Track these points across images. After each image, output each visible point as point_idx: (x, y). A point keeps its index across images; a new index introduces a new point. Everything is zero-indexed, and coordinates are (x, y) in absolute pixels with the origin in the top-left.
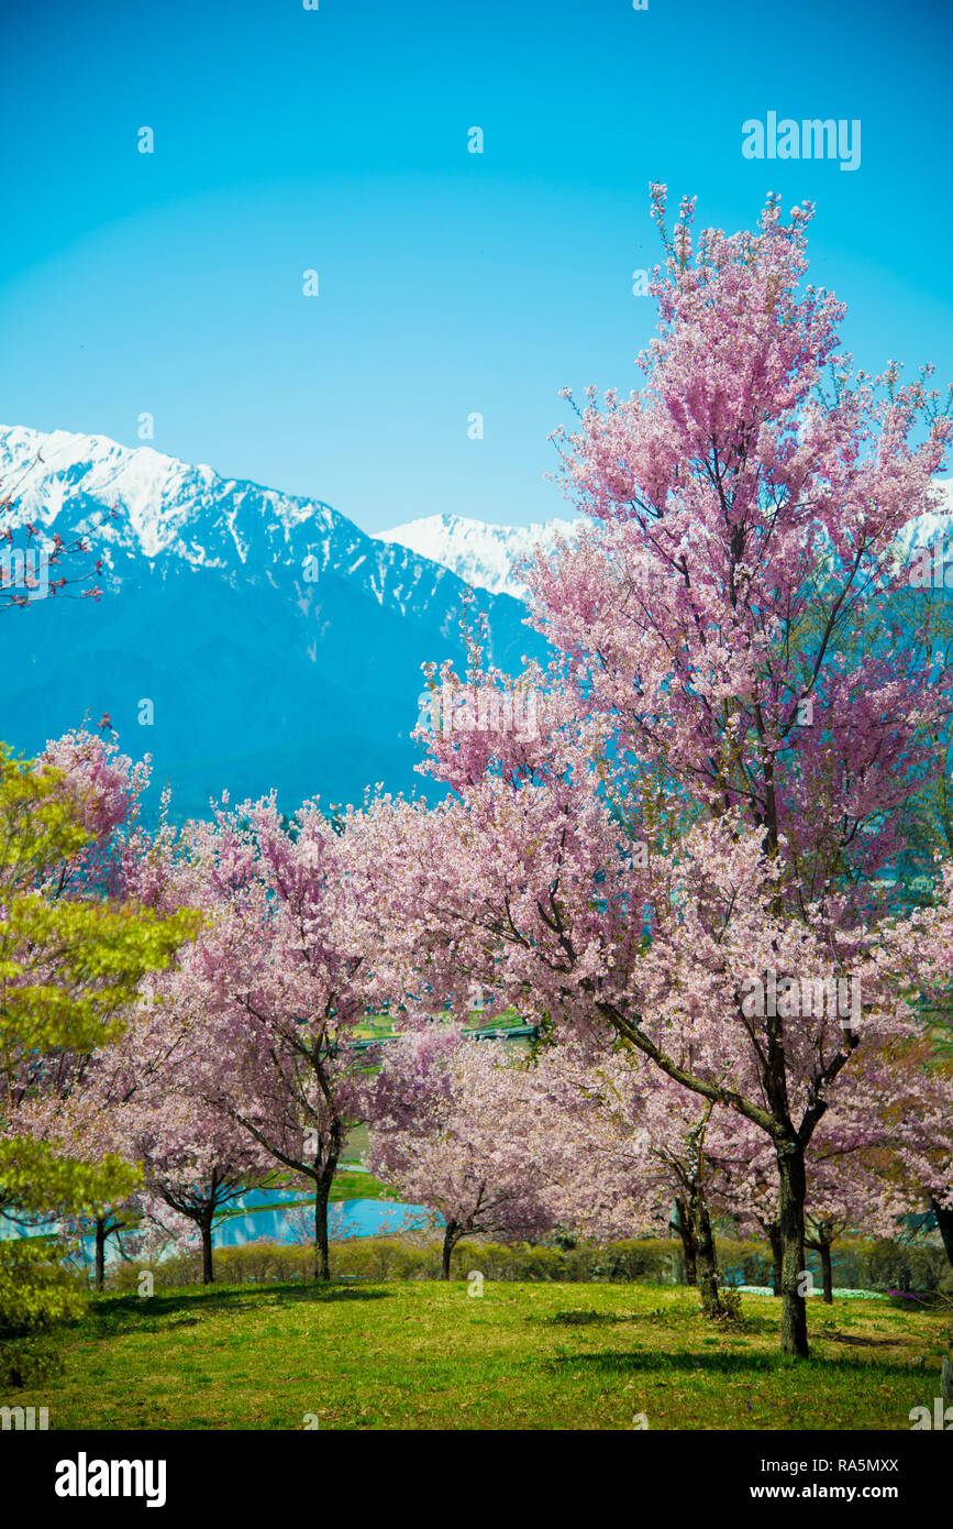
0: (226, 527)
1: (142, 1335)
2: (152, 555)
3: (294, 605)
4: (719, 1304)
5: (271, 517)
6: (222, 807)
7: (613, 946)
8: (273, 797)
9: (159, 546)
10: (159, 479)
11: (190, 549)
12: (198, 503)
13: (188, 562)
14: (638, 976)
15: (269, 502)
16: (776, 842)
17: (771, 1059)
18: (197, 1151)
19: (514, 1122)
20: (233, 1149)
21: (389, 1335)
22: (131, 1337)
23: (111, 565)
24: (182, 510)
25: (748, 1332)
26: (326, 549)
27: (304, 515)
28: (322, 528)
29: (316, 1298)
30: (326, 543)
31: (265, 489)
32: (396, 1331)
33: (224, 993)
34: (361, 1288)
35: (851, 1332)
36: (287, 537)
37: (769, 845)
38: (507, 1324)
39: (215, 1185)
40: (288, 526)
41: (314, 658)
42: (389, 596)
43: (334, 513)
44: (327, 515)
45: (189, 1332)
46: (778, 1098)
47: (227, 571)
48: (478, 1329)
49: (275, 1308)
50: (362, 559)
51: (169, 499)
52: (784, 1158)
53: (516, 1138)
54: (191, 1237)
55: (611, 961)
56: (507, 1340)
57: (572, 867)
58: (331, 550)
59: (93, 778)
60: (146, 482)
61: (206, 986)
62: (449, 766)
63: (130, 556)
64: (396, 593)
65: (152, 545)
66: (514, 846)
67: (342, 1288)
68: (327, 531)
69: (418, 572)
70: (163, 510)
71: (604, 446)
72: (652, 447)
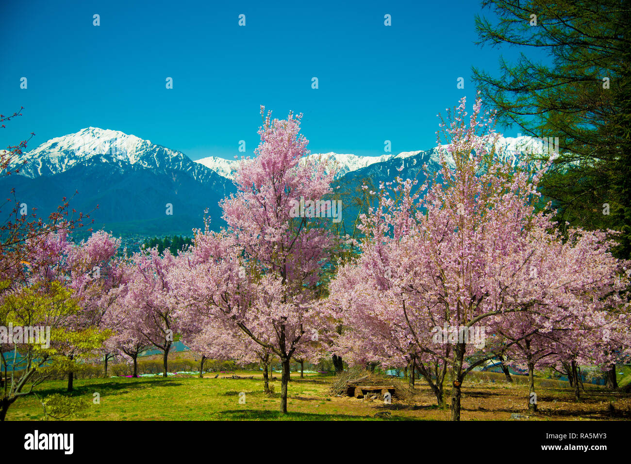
0: (153, 157)
1: (112, 396)
2: (132, 164)
3: (172, 179)
4: (269, 390)
5: (166, 155)
6: (143, 249)
7: (241, 307)
8: (157, 247)
9: (135, 161)
10: (135, 144)
11: (143, 163)
12: (146, 150)
13: (143, 166)
14: (247, 315)
15: (166, 151)
16: (285, 281)
17: (282, 336)
18: (133, 339)
19: (216, 342)
20: (143, 339)
21: (180, 398)
22: (109, 396)
23: (121, 166)
24: (142, 152)
25: (275, 398)
26: (181, 164)
27: (175, 155)
28: (180, 159)
29: (161, 386)
30: (181, 163)
31: (165, 147)
32: (182, 397)
33: (139, 304)
34: (174, 382)
35: (302, 396)
36: (170, 160)
37: (283, 282)
38: (212, 395)
39: (138, 348)
40: (171, 157)
41: (176, 193)
42: (198, 178)
43: (183, 155)
44: (182, 155)
45: (125, 395)
46: (283, 347)
47: (153, 169)
48: (204, 397)
49: (150, 388)
50: (191, 167)
51: (138, 149)
52: (284, 363)
53: (217, 347)
54: (131, 361)
55: (240, 311)
56: (212, 401)
57: (230, 285)
58: (182, 165)
59: (105, 243)
60: (132, 145)
61: (134, 302)
62: (198, 257)
63: (126, 164)
64: (200, 177)
65: (133, 161)
66: (215, 281)
67: (169, 382)
68: (181, 160)
69: (206, 172)
70: (136, 152)
71: (245, 172)
72: (257, 174)
